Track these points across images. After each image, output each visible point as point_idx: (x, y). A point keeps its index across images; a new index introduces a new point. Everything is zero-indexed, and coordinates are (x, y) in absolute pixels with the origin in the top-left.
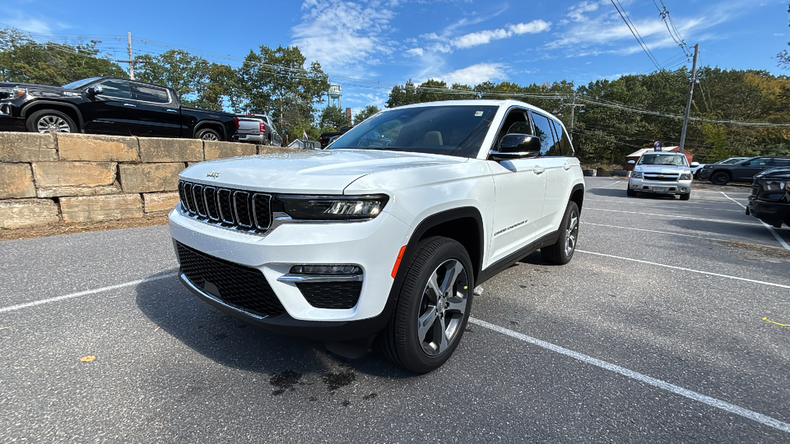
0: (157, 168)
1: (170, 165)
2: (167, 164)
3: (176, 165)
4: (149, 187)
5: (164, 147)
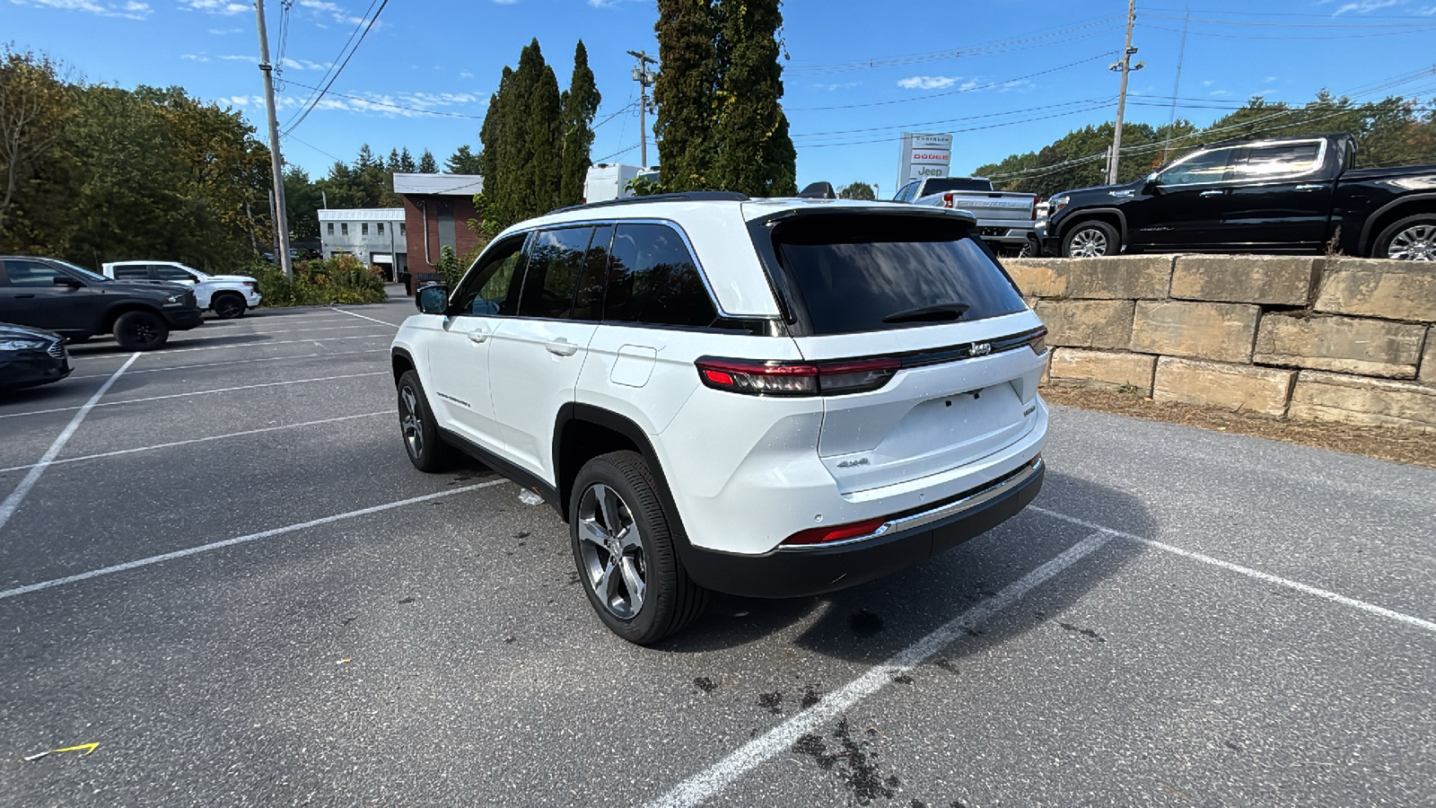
0: (1087, 308)
1: (1107, 305)
2: (1104, 302)
3: (1118, 303)
4: (1069, 339)
5: (1102, 273)
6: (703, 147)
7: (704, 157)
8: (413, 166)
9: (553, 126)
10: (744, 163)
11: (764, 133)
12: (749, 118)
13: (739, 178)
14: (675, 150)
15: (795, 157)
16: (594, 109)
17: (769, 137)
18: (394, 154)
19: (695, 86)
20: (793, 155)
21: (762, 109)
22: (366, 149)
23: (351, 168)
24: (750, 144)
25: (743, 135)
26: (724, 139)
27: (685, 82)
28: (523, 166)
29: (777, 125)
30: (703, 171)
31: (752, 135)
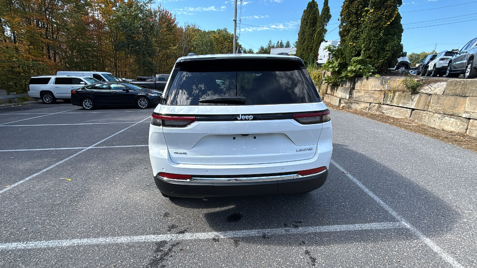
6: (357, 32)
7: (356, 36)
8: (283, 46)
9: (313, 29)
10: (374, 36)
11: (386, 23)
12: (379, 17)
13: (371, 43)
14: (345, 33)
15: (402, 32)
16: (328, 20)
17: (388, 24)
18: (278, 42)
19: (355, 7)
20: (401, 31)
21: (387, 13)
22: (270, 42)
23: (265, 48)
24: (378, 28)
25: (375, 25)
26: (366, 27)
27: (352, 6)
28: (303, 44)
29: (393, 19)
30: (355, 41)
31: (379, 24)
